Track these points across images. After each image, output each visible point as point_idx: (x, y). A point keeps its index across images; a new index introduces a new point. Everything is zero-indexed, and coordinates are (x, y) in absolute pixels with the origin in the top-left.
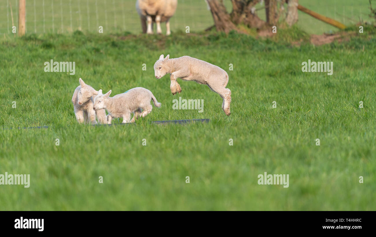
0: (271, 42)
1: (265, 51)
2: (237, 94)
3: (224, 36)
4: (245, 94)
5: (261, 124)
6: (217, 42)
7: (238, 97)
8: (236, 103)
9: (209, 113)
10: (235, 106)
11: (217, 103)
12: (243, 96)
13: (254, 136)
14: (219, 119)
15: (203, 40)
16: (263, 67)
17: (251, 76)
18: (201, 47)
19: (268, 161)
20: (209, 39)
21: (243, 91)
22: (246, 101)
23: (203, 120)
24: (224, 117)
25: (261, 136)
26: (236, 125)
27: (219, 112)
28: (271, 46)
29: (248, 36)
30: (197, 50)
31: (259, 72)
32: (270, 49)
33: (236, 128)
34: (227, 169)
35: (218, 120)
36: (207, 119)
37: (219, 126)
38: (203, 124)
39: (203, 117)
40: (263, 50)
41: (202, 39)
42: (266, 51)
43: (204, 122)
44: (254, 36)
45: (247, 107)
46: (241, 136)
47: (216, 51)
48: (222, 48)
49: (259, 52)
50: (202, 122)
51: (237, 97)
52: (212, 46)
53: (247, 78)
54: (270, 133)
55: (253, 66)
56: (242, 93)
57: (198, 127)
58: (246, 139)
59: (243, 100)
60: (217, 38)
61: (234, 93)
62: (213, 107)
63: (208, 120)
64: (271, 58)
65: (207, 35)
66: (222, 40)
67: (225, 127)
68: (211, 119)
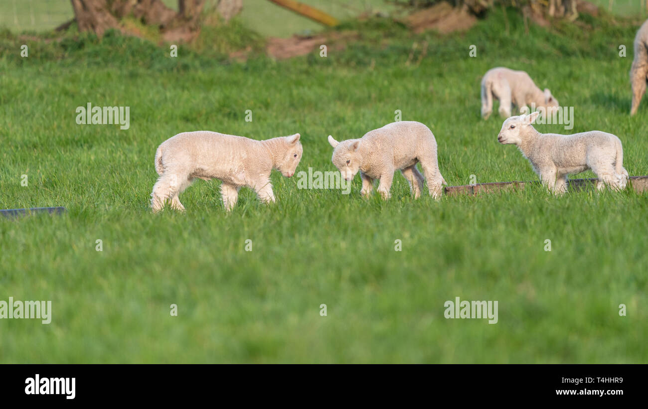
0: (189, 53)
1: (175, 71)
2: (120, 157)
3: (93, 40)
4: (136, 158)
5: (168, 218)
6: (81, 52)
7: (121, 162)
8: (118, 175)
9: (63, 196)
10: (117, 180)
11: (80, 176)
12: (132, 162)
13: (155, 242)
14: (84, 207)
15: (51, 49)
16: (173, 103)
17: (147, 121)
18: (48, 64)
19: (182, 291)
20: (64, 46)
21: (131, 151)
22: (137, 171)
23: (51, 210)
24: (94, 203)
25: (168, 241)
26: (118, 220)
27: (83, 193)
28: (187, 60)
29: (142, 40)
30: (41, 69)
31: (164, 113)
32: (186, 67)
33: (117, 226)
34: (99, 307)
35: (82, 208)
36: (59, 208)
37: (84, 220)
38: (50, 218)
39: (52, 204)
40: (172, 69)
41: (49, 46)
42: (178, 71)
43: (53, 214)
44: (154, 41)
45: (140, 184)
46: (127, 241)
47: (77, 71)
48: (89, 65)
49: (165, 73)
50: (50, 212)
51: (119, 161)
52: (70, 60)
53: (140, 125)
54: (186, 235)
55: (151, 101)
56: (130, 155)
57: (41, 223)
58: (138, 247)
59: (133, 168)
60: (81, 45)
61: (114, 155)
62: (72, 184)
63: (60, 210)
64: (187, 84)
65: (59, 40)
66: (89, 48)
67: (95, 222)
68: (67, 206)
